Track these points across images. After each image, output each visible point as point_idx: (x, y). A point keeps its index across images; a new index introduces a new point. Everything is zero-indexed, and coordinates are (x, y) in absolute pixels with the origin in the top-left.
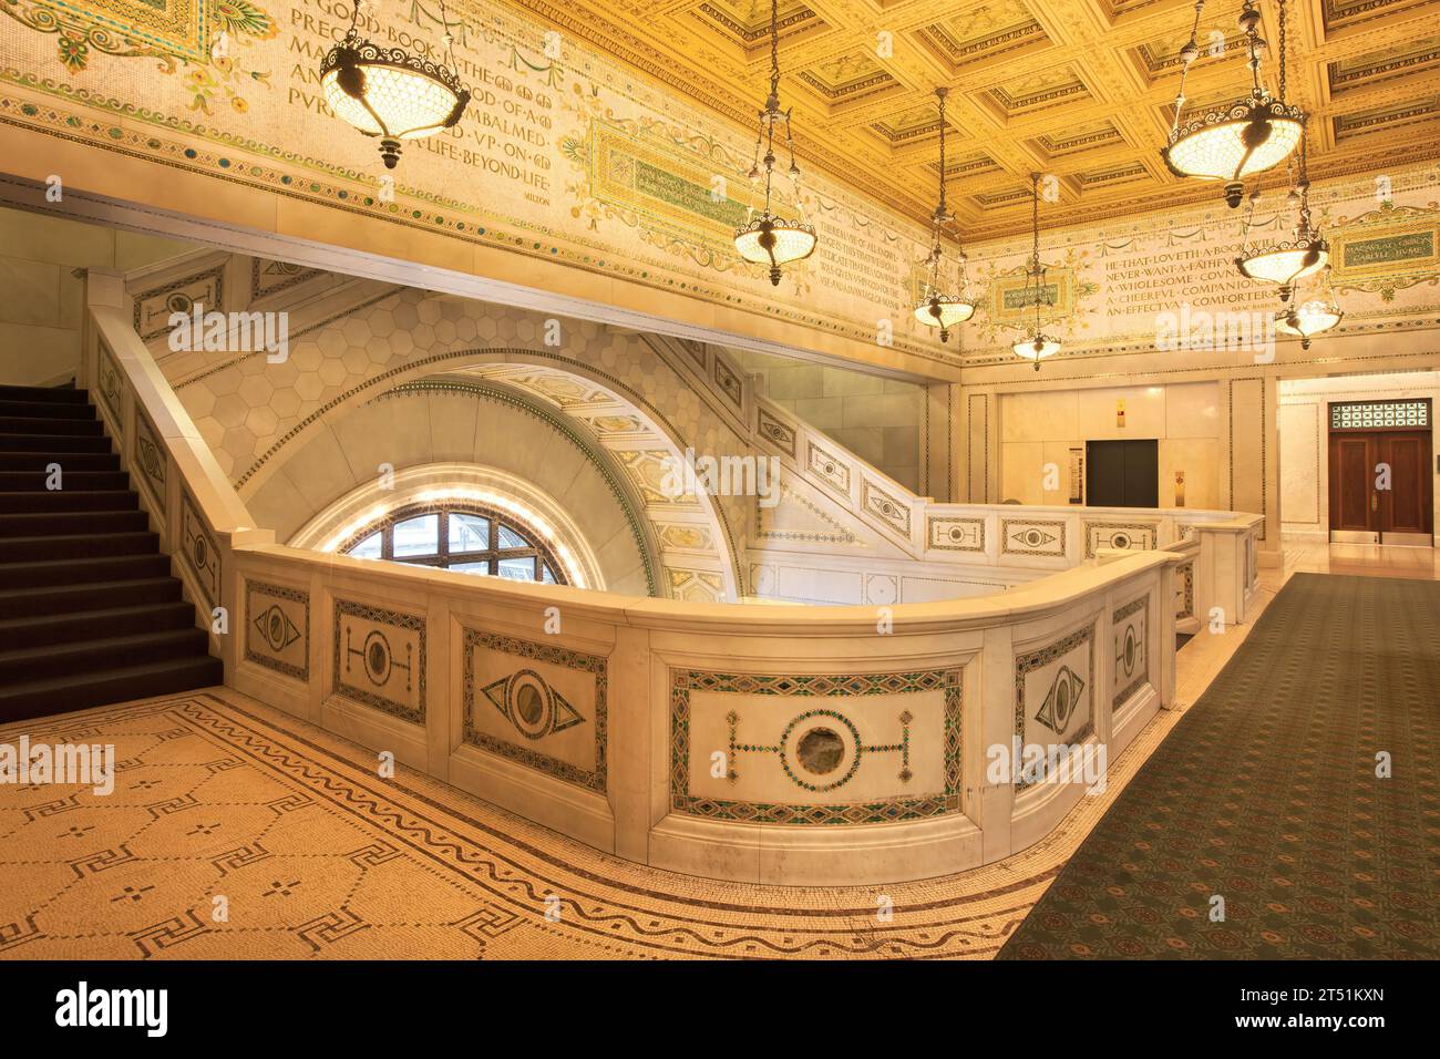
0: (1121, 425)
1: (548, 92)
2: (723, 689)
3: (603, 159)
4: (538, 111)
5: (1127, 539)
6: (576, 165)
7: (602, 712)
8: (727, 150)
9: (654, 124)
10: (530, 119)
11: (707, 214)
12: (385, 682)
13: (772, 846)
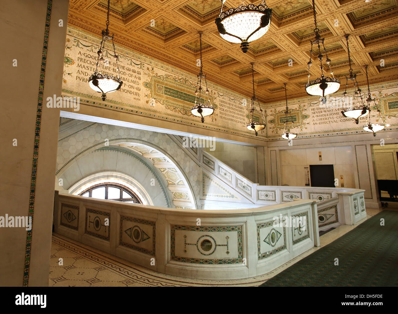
0: (321, 160)
1: (140, 70)
2: (183, 229)
3: (155, 87)
4: (138, 76)
5: (322, 197)
6: (147, 89)
7: (154, 235)
8: (190, 81)
9: (169, 76)
10: (135, 78)
11: (185, 100)
12: (99, 230)
13: (195, 269)
